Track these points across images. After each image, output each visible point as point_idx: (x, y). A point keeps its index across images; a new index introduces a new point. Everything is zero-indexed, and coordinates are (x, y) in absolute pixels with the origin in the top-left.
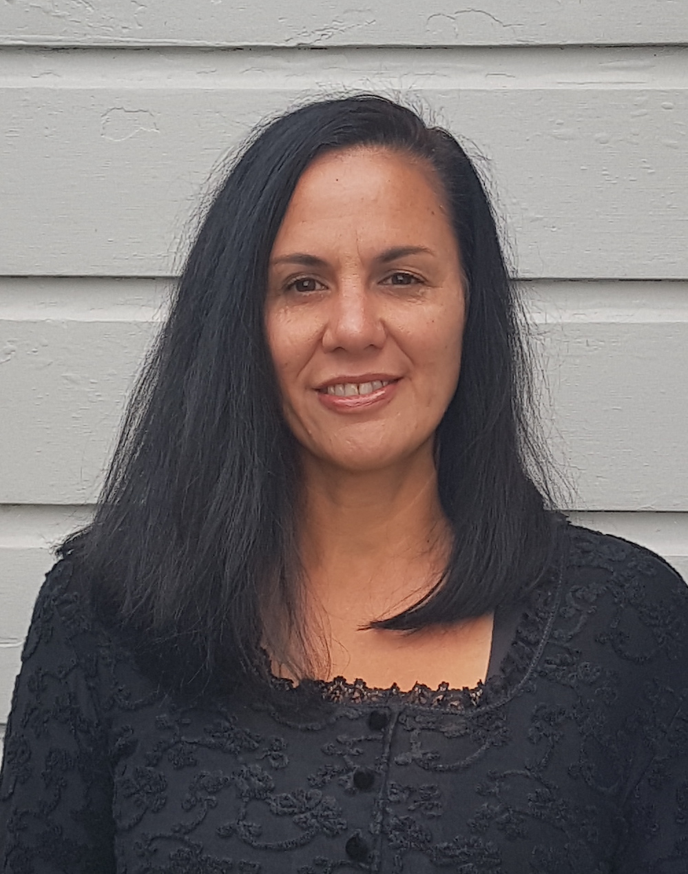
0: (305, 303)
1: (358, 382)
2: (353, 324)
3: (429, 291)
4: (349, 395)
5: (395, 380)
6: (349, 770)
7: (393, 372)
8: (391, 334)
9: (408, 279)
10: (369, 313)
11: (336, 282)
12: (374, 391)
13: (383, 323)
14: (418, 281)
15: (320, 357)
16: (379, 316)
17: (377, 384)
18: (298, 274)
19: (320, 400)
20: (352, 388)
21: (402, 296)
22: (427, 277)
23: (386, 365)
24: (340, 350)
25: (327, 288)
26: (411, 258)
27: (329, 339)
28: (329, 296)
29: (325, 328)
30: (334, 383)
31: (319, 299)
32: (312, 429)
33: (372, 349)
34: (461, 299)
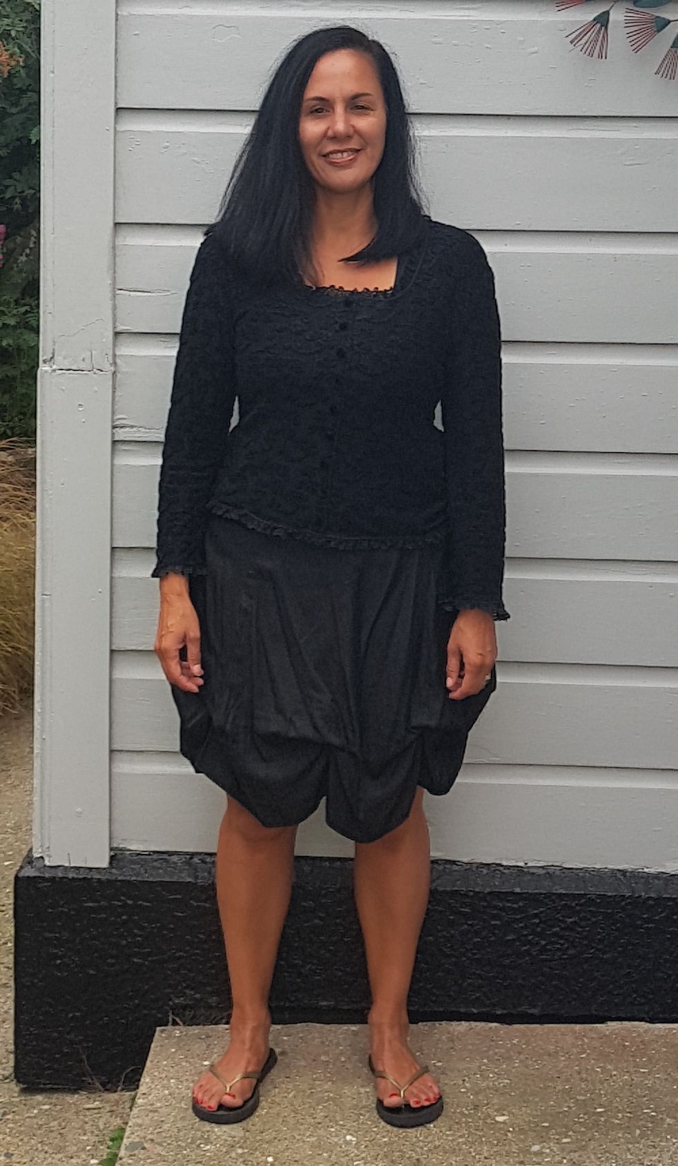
0: (319, 118)
1: (342, 152)
2: (340, 126)
3: (372, 112)
4: (338, 158)
5: (358, 151)
6: (337, 323)
7: (357, 147)
8: (357, 132)
9: (363, 107)
10: (347, 122)
11: (333, 109)
12: (350, 156)
13: (353, 127)
14: (366, 108)
15: (325, 141)
16: (351, 123)
17: (350, 153)
18: (315, 106)
19: (325, 161)
20: (339, 155)
21: (360, 115)
22: (371, 106)
23: (354, 144)
24: (335, 138)
25: (329, 111)
26: (363, 98)
27: (330, 133)
28: (329, 115)
29: (328, 128)
30: (331, 153)
31: (325, 117)
32: (322, 174)
33: (348, 137)
34: (385, 116)
